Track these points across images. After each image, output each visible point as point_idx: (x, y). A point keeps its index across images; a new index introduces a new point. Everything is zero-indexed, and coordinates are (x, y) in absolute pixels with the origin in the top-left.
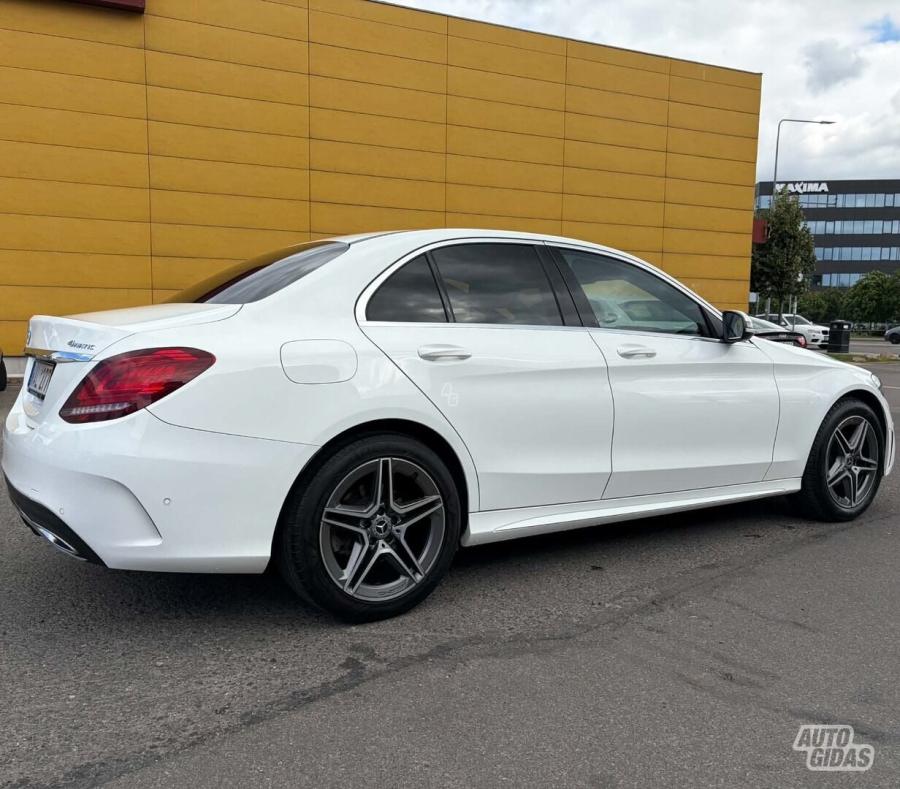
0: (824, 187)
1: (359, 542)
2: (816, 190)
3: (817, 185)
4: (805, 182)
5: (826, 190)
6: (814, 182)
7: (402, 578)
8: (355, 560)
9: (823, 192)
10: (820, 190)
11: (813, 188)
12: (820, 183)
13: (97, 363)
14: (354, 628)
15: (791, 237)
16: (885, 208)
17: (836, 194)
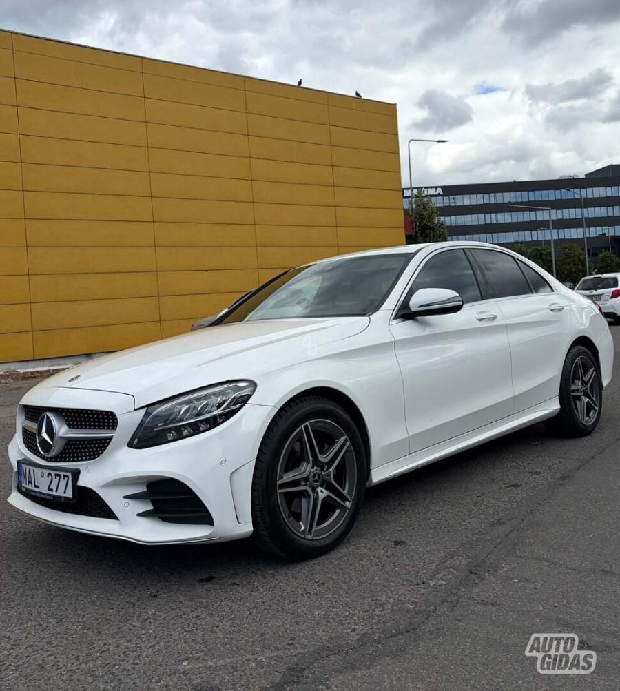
0: (440, 191)
2: (435, 193)
3: (434, 189)
4: (425, 188)
5: (441, 193)
6: (431, 187)
9: (439, 195)
10: (437, 193)
11: (432, 192)
12: (436, 188)
15: (430, 229)
16: (484, 204)
17: (448, 196)
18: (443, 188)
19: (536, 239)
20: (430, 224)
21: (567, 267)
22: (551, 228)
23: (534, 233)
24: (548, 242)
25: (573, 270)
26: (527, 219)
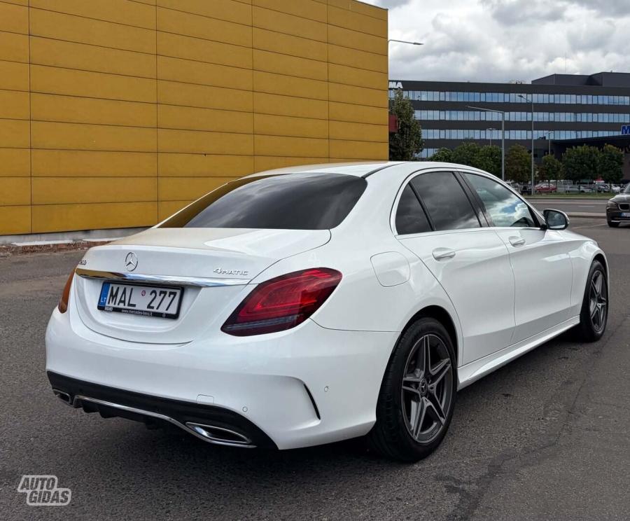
0: (400, 85)
1: (415, 401)
2: (395, 87)
3: (395, 83)
5: (402, 87)
6: (393, 81)
7: (435, 424)
8: (415, 413)
9: (399, 89)
10: (397, 87)
11: (392, 85)
12: (397, 82)
13: (256, 285)
14: (416, 466)
15: (407, 126)
16: (440, 102)
17: (408, 90)
18: (403, 82)
19: (484, 138)
20: (407, 122)
21: (515, 167)
22: (503, 128)
23: (483, 132)
24: (498, 142)
25: (520, 170)
26: (477, 119)
